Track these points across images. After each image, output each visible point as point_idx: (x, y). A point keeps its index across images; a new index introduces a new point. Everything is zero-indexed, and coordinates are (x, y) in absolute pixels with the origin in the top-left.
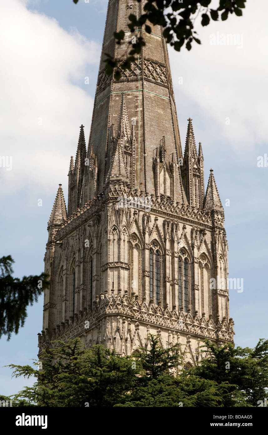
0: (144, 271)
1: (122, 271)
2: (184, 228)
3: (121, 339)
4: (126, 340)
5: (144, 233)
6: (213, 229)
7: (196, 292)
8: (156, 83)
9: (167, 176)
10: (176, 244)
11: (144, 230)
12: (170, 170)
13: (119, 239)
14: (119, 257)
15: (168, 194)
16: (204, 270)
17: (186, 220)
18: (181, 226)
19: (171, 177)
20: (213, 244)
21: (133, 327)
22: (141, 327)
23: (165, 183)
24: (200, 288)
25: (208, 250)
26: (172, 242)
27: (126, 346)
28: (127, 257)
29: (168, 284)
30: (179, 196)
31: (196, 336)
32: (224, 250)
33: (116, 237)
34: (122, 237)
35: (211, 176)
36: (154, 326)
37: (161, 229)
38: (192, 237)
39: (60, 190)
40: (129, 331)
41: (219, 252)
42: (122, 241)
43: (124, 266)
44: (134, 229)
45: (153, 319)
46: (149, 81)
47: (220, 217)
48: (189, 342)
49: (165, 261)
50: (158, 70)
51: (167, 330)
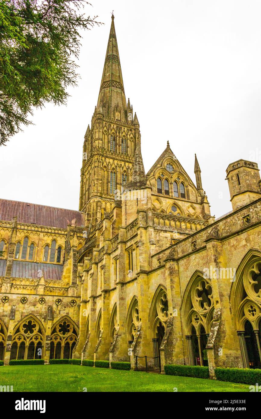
0: (109, 142)
1: (100, 141)
2: (124, 129)
3: (99, 162)
4: (100, 162)
5: (109, 130)
6: (135, 129)
7: (128, 148)
8: (117, 87)
9: (119, 114)
10: (121, 134)
11: (109, 128)
12: (120, 112)
13: (99, 131)
14: (99, 137)
15: (119, 119)
16: (132, 142)
17: (125, 126)
18: (123, 128)
19: (120, 114)
20: (135, 134)
21: (103, 158)
22: (107, 159)
23: (118, 116)
24: (130, 147)
25: (133, 136)
26: (119, 133)
27: (100, 164)
28: (101, 137)
29: (117, 146)
30: (123, 120)
31: (128, 162)
32: (139, 136)
33: (98, 130)
34: (100, 131)
35: (135, 115)
36: (111, 158)
37: (116, 129)
38: (127, 132)
39: (89, 126)
40: (102, 159)
41: (137, 136)
42: (100, 132)
43: (100, 139)
44: (105, 129)
45: (111, 156)
46: (114, 86)
47: (137, 126)
48: (125, 164)
49: (117, 139)
50: (118, 84)
51: (117, 159)
